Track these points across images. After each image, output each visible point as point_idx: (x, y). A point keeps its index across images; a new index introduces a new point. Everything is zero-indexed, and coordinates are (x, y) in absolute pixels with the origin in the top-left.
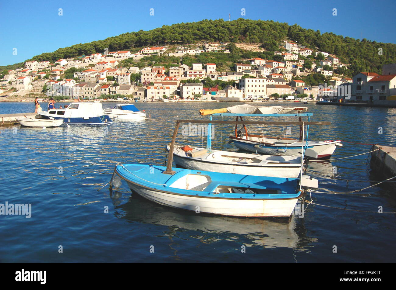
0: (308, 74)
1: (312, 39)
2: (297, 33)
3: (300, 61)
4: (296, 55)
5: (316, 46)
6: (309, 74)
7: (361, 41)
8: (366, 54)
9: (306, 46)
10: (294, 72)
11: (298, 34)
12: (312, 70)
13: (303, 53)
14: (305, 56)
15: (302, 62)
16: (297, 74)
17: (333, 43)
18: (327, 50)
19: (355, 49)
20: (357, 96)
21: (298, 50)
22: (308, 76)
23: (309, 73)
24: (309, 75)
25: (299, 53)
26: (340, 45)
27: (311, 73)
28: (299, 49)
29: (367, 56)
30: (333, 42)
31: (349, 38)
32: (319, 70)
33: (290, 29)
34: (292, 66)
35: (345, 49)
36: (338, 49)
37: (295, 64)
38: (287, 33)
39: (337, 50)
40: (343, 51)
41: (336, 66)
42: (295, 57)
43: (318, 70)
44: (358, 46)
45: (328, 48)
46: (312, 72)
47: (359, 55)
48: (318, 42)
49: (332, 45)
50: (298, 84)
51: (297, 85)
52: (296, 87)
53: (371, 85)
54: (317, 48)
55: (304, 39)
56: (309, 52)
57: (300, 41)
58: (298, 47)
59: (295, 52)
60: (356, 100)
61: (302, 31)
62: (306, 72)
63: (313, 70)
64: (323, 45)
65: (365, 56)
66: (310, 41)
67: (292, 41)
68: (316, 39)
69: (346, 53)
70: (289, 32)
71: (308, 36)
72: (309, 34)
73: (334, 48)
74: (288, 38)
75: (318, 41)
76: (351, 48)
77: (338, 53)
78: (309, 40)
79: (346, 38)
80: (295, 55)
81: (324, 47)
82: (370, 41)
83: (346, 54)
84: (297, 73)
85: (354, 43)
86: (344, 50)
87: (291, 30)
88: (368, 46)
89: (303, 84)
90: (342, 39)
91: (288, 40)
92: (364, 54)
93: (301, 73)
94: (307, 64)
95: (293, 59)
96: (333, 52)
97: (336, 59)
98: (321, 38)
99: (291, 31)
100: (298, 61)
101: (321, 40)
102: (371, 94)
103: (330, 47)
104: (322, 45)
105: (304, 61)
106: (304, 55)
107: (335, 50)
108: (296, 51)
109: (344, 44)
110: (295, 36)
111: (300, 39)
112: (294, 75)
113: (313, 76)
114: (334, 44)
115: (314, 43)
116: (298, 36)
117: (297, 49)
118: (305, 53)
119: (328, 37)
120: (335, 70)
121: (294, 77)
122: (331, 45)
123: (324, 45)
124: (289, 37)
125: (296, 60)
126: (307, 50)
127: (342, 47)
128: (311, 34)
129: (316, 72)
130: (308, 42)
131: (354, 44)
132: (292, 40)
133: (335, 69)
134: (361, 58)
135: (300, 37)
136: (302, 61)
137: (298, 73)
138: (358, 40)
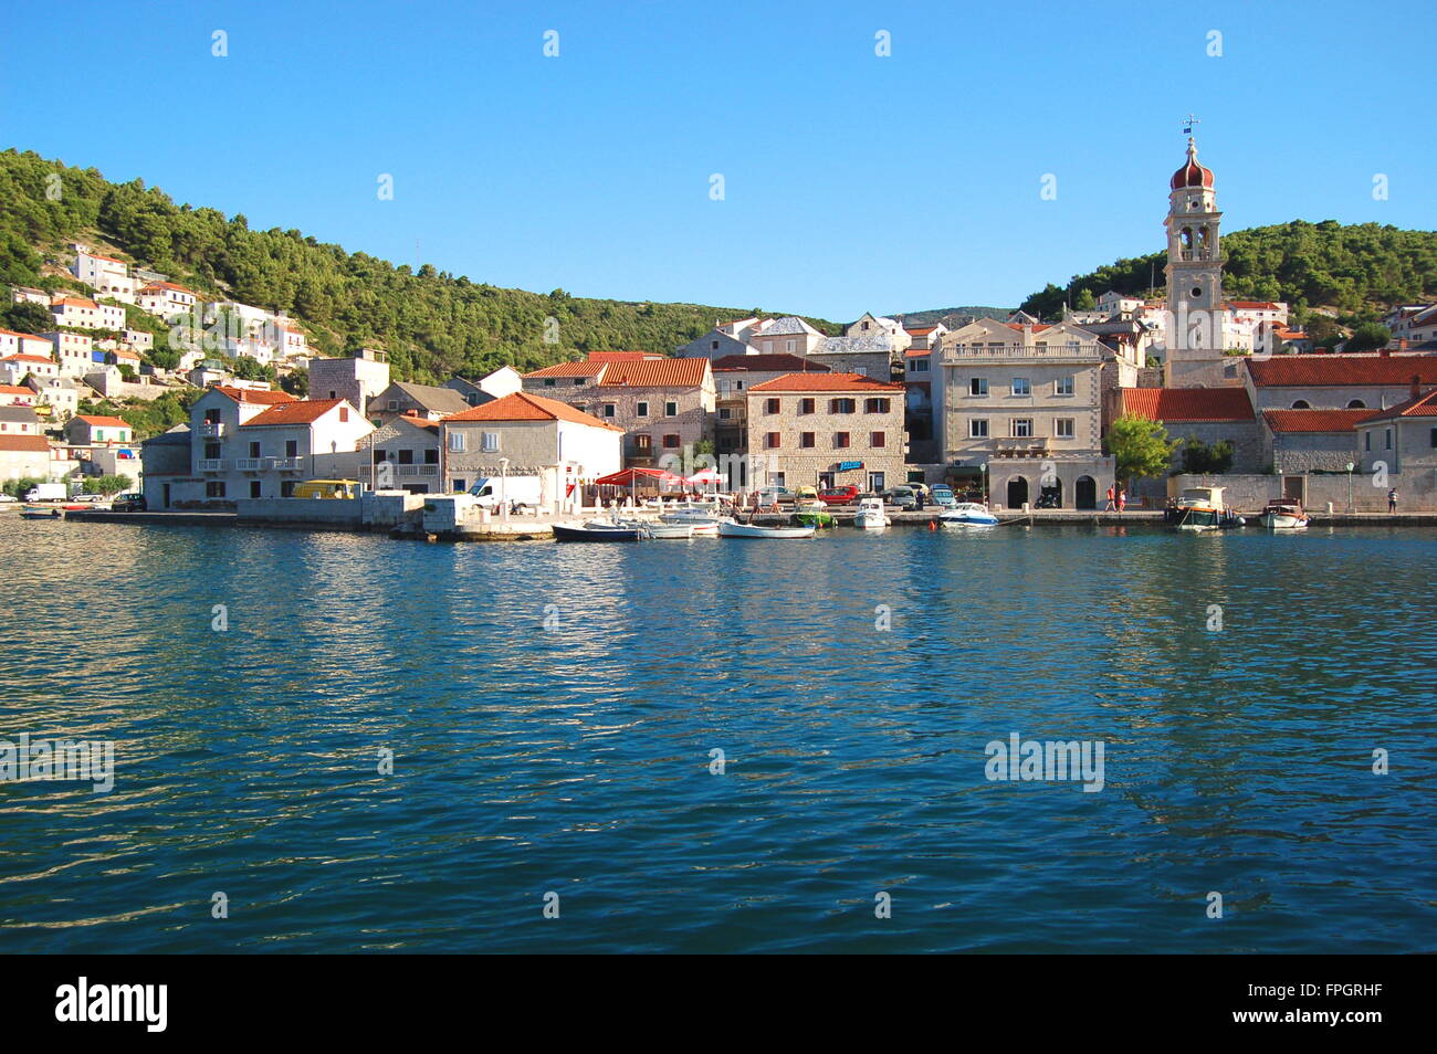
0: (159, 390)
1: (203, 247)
2: (136, 219)
3: (131, 334)
4: (117, 310)
5: (218, 278)
6: (164, 393)
7: (415, 272)
8: (422, 321)
9: (172, 276)
10: (96, 383)
11: (139, 223)
12: (183, 377)
13: (153, 304)
14: (161, 317)
15: (143, 342)
16: (107, 390)
17: (291, 270)
18: (261, 295)
19: (377, 303)
20: (208, 484)
21: (131, 290)
22: (161, 401)
23: (166, 389)
24: (164, 397)
25: (139, 302)
26: (317, 281)
27: (174, 389)
28: (140, 286)
29: (423, 332)
30: (293, 268)
31: (367, 259)
32: (214, 377)
33: (109, 198)
34: (90, 355)
35: (340, 297)
36: (309, 296)
37: (108, 345)
38: (95, 213)
39: (308, 301)
40: (332, 305)
41: (295, 361)
42: (110, 317)
43: (208, 377)
44: (401, 290)
45: (268, 290)
46: (182, 382)
47: (395, 324)
48: (231, 265)
49: (286, 280)
50: (100, 432)
51: (94, 436)
52: (93, 445)
53: (254, 437)
54: (226, 287)
55: (166, 243)
56: (179, 299)
57: (150, 252)
58: (131, 275)
59: (118, 296)
60: (204, 499)
61: (160, 210)
62: (155, 381)
63: (189, 376)
64: (247, 277)
65: (416, 330)
66: (196, 257)
67: (118, 251)
68: (224, 251)
69: (341, 314)
70: (104, 210)
71: (187, 234)
72: (191, 227)
73: (292, 290)
74: (98, 236)
75: (229, 259)
76: (363, 294)
77: (310, 313)
78: (191, 249)
79: (357, 256)
80: (110, 309)
81: (249, 285)
82: (450, 275)
83: (340, 318)
84: (108, 383)
85: (384, 280)
86: (335, 302)
87: (114, 201)
88: (439, 293)
89: (122, 433)
90: (338, 257)
91: (95, 242)
92: (415, 322)
93: (128, 385)
94: (162, 349)
95: (99, 326)
96: (292, 306)
97: (294, 336)
98: (244, 248)
99: (114, 207)
100: (125, 334)
101: (242, 255)
102: (254, 474)
103: (277, 288)
104: (243, 274)
105: (150, 336)
106: (157, 310)
107: (297, 297)
108: (126, 290)
109: (340, 280)
110: (128, 228)
111: (148, 242)
112: (95, 395)
113: (183, 404)
114: (294, 274)
115: (213, 264)
116: (141, 232)
117: (129, 283)
118: (165, 304)
119: (275, 245)
120: (283, 378)
121: (95, 402)
122: (282, 278)
123: (249, 275)
124: (104, 231)
125: (115, 328)
126: (170, 294)
127: (328, 291)
128: (200, 227)
129: (201, 385)
130: (187, 259)
131: (385, 284)
132: (114, 243)
133: (287, 373)
134: (402, 336)
135: (150, 234)
136: (143, 335)
137: (116, 386)
138: (405, 269)
